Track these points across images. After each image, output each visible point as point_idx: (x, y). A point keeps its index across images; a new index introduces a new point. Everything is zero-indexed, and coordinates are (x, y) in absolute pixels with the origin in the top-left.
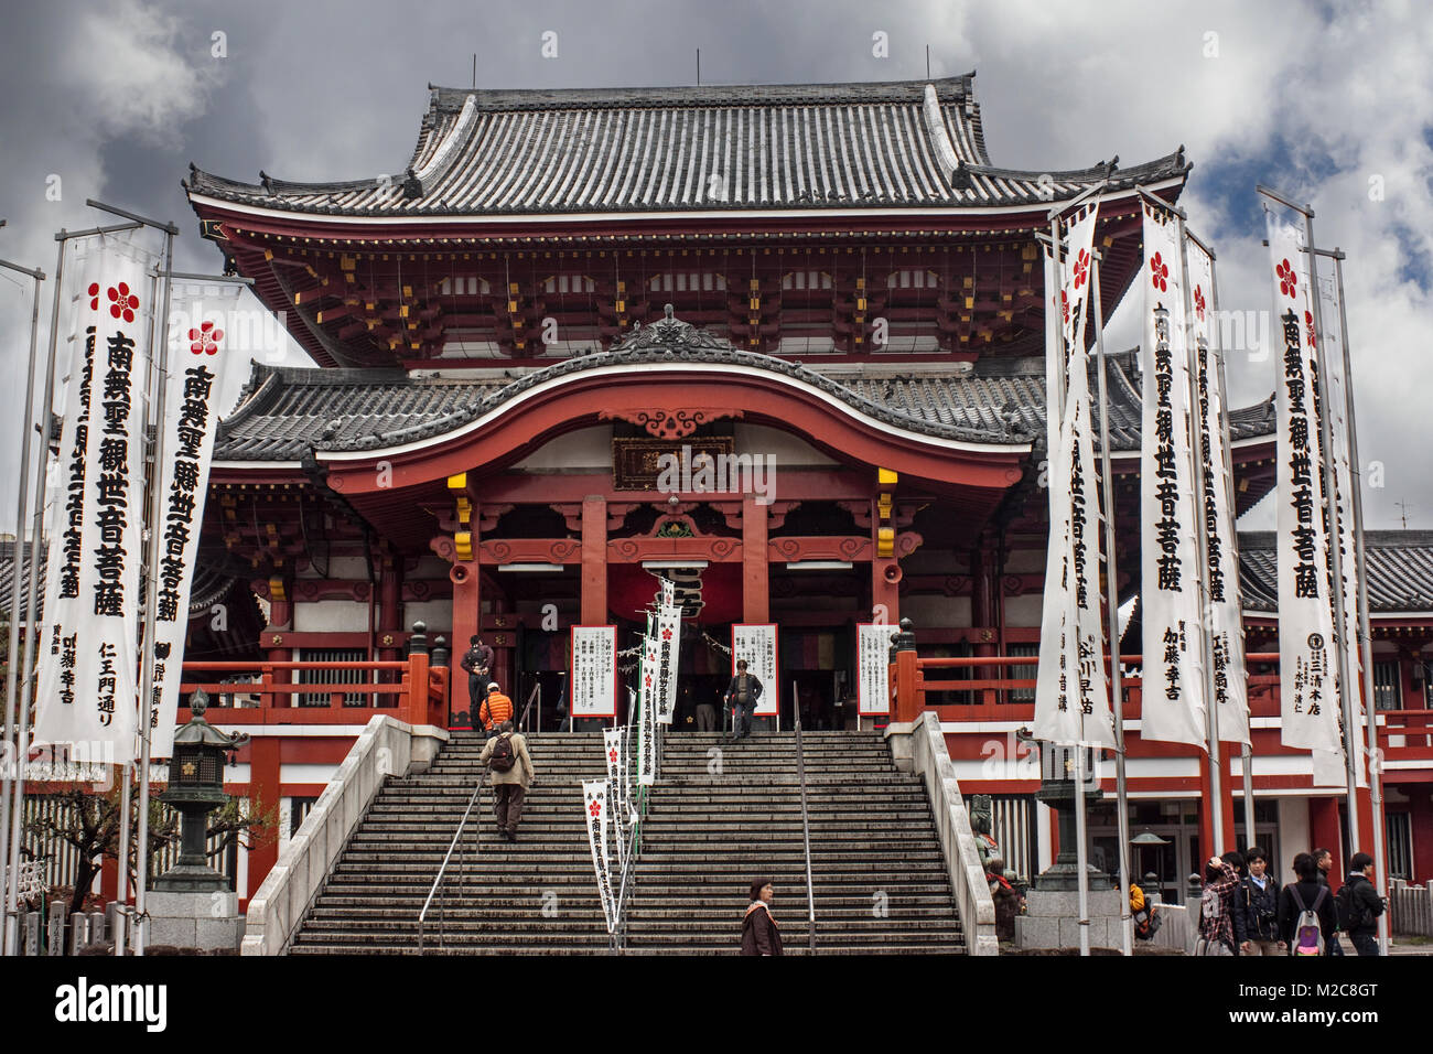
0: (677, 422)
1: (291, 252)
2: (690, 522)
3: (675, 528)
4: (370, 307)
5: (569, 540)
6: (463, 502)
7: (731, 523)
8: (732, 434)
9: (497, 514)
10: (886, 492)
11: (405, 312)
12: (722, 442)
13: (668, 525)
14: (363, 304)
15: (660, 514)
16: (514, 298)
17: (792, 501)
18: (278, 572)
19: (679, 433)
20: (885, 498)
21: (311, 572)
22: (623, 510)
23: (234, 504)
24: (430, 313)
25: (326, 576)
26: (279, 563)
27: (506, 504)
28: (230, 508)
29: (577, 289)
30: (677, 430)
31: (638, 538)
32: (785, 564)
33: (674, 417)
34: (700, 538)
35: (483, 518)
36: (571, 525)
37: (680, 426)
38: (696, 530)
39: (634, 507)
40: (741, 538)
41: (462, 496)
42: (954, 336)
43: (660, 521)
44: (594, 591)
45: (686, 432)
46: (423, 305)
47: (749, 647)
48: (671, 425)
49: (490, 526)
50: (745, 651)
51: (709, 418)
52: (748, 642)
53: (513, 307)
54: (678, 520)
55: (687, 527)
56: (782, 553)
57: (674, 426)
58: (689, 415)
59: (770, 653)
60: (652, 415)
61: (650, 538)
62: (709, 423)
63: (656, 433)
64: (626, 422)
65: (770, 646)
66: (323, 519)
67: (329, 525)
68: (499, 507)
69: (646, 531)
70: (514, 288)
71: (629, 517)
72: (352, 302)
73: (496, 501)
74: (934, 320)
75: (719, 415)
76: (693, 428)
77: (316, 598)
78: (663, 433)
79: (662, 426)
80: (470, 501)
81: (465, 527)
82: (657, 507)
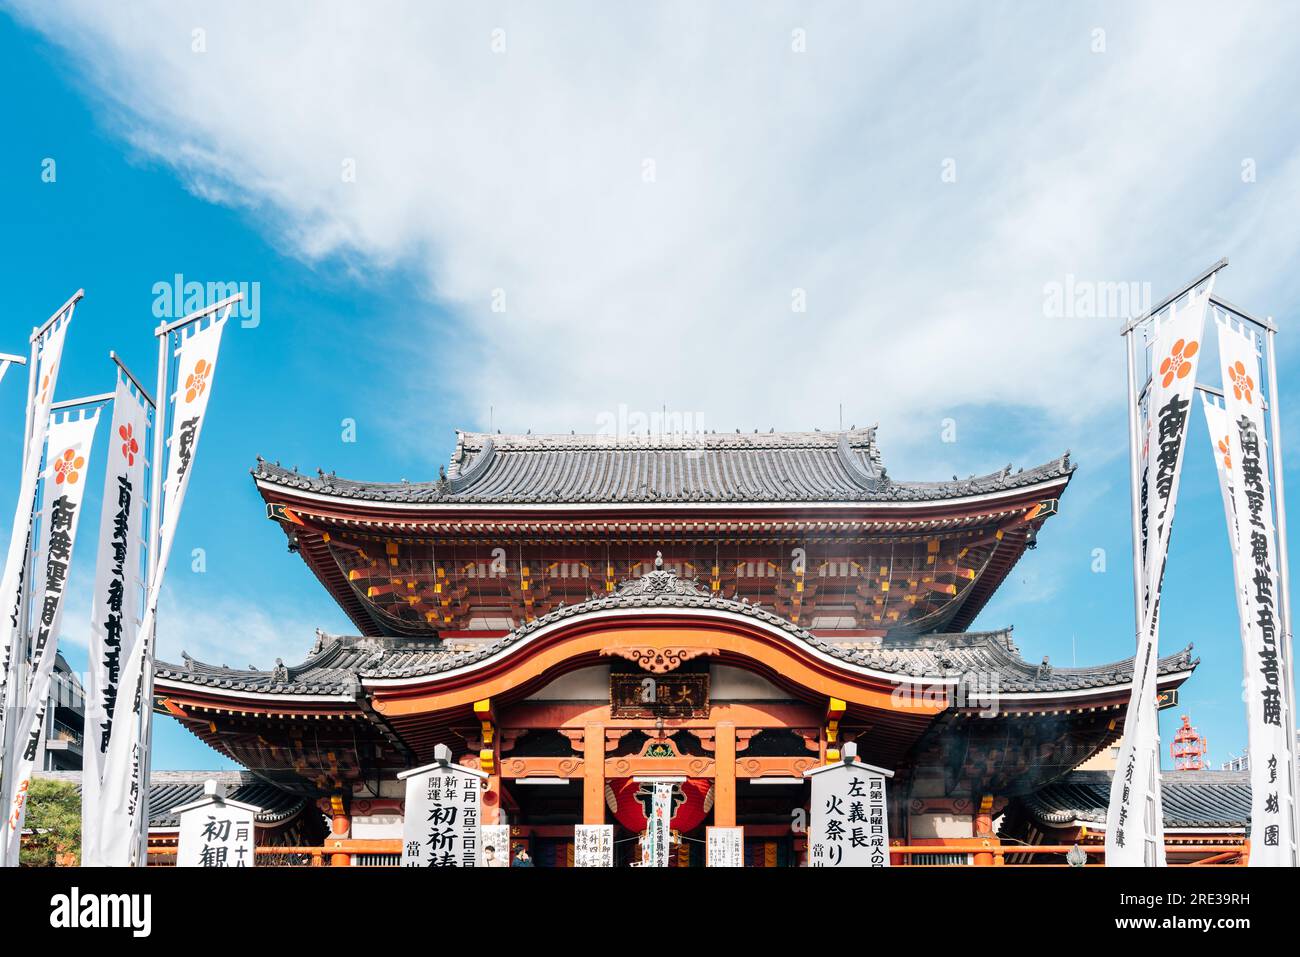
0: (664, 658)
1: (344, 535)
2: (673, 745)
3: (659, 750)
4: (410, 585)
5: (574, 759)
6: (486, 725)
7: (706, 746)
8: (708, 672)
9: (514, 737)
10: (834, 720)
11: (438, 589)
12: (699, 678)
13: (655, 747)
14: (405, 584)
15: (648, 737)
16: (526, 579)
17: (755, 728)
18: (337, 793)
19: (666, 667)
20: (833, 725)
21: (365, 792)
22: (618, 734)
23: (301, 736)
24: (458, 593)
25: (377, 796)
26: (339, 785)
27: (521, 729)
28: (297, 739)
29: (575, 574)
30: (664, 664)
31: (630, 757)
32: (748, 779)
33: (662, 655)
34: (680, 757)
35: (503, 740)
36: (575, 746)
37: (666, 662)
38: (676, 752)
39: (627, 732)
40: (714, 758)
41: (486, 720)
42: (868, 616)
43: (648, 744)
44: (594, 799)
45: (671, 667)
46: (453, 586)
47: (720, 846)
48: (659, 661)
49: (510, 747)
50: (717, 848)
51: (691, 655)
52: (719, 841)
53: (525, 586)
54: (663, 743)
55: (670, 749)
56: (746, 769)
57: (661, 662)
58: (675, 652)
59: (737, 850)
60: (644, 652)
61: (639, 757)
62: (690, 660)
63: (647, 667)
64: (622, 658)
65: (737, 845)
66: (374, 751)
67: (379, 753)
68: (517, 731)
69: (636, 751)
70: (525, 572)
71: (622, 741)
72: (397, 581)
73: (513, 726)
74: (853, 604)
75: (699, 652)
76: (678, 663)
77: (369, 812)
78: (652, 667)
79: (653, 661)
80: (493, 725)
81: (488, 746)
82: (646, 732)
